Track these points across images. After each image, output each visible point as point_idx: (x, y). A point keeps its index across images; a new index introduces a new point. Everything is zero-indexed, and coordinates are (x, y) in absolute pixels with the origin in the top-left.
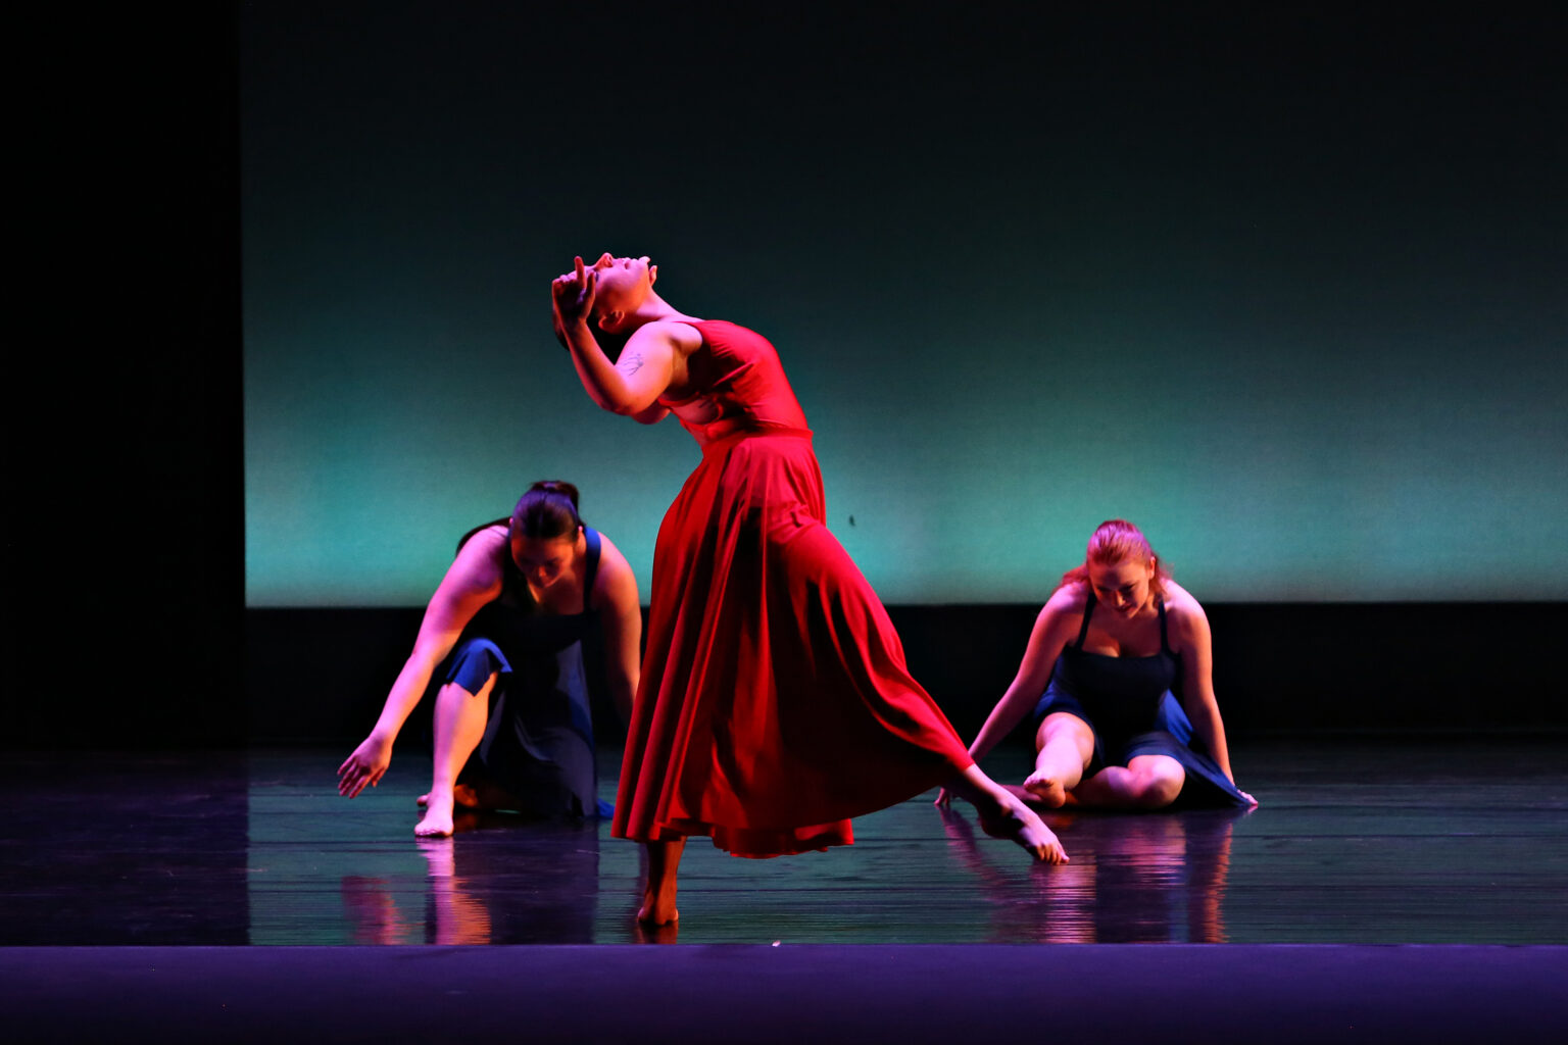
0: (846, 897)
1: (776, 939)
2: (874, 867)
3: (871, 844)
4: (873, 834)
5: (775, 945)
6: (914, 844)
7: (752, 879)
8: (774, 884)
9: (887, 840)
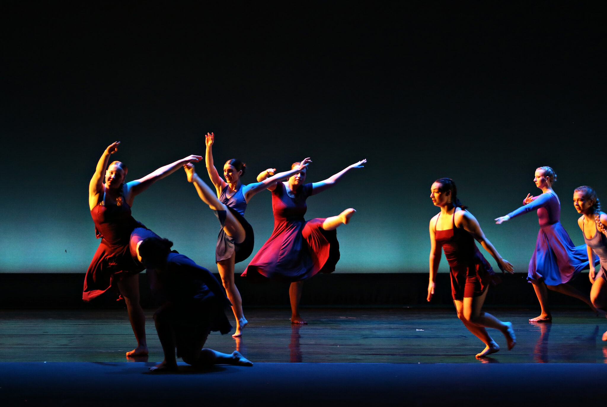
0: (63, 350)
1: (45, 361)
2: (72, 342)
3: (69, 336)
4: (72, 333)
5: (45, 362)
6: (81, 336)
7: (39, 345)
8: (45, 346)
9: (75, 335)
